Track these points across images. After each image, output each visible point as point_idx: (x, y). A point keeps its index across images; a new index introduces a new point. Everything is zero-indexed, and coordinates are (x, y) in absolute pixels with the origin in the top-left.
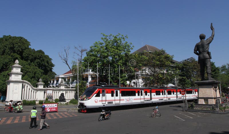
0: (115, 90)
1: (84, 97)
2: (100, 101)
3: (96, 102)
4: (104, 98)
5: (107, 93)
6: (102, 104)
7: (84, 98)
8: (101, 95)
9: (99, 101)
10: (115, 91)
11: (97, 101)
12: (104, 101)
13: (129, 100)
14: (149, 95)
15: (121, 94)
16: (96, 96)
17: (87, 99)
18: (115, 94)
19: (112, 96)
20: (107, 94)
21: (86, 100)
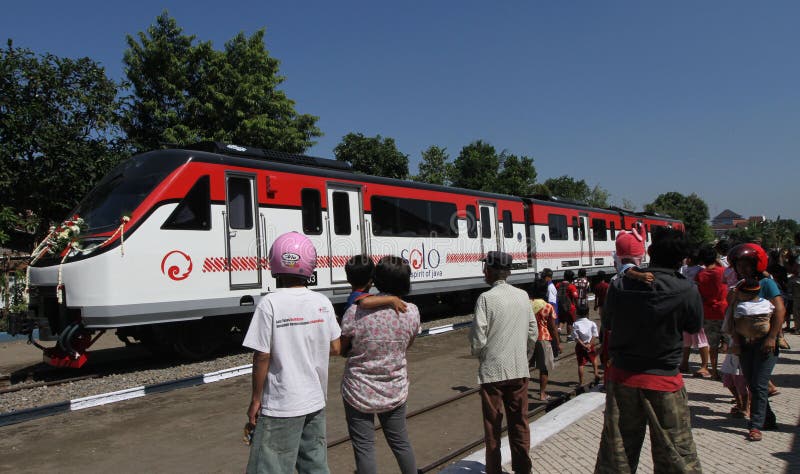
0: (331, 186)
1: (65, 235)
2: (209, 265)
3: (173, 271)
4: (244, 243)
5: (272, 200)
6: (233, 287)
7: (64, 245)
8: (218, 212)
9: (199, 265)
10: (330, 192)
11: (183, 270)
12: (244, 264)
13: (423, 260)
14: (520, 236)
15: (368, 217)
16: (169, 224)
17: (85, 245)
18: (328, 218)
19: (312, 226)
20: (267, 213)
21: (80, 257)
